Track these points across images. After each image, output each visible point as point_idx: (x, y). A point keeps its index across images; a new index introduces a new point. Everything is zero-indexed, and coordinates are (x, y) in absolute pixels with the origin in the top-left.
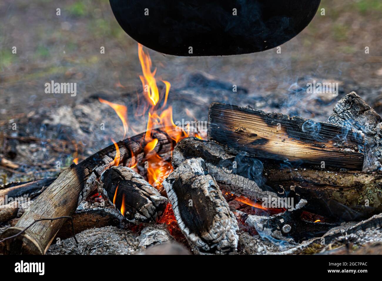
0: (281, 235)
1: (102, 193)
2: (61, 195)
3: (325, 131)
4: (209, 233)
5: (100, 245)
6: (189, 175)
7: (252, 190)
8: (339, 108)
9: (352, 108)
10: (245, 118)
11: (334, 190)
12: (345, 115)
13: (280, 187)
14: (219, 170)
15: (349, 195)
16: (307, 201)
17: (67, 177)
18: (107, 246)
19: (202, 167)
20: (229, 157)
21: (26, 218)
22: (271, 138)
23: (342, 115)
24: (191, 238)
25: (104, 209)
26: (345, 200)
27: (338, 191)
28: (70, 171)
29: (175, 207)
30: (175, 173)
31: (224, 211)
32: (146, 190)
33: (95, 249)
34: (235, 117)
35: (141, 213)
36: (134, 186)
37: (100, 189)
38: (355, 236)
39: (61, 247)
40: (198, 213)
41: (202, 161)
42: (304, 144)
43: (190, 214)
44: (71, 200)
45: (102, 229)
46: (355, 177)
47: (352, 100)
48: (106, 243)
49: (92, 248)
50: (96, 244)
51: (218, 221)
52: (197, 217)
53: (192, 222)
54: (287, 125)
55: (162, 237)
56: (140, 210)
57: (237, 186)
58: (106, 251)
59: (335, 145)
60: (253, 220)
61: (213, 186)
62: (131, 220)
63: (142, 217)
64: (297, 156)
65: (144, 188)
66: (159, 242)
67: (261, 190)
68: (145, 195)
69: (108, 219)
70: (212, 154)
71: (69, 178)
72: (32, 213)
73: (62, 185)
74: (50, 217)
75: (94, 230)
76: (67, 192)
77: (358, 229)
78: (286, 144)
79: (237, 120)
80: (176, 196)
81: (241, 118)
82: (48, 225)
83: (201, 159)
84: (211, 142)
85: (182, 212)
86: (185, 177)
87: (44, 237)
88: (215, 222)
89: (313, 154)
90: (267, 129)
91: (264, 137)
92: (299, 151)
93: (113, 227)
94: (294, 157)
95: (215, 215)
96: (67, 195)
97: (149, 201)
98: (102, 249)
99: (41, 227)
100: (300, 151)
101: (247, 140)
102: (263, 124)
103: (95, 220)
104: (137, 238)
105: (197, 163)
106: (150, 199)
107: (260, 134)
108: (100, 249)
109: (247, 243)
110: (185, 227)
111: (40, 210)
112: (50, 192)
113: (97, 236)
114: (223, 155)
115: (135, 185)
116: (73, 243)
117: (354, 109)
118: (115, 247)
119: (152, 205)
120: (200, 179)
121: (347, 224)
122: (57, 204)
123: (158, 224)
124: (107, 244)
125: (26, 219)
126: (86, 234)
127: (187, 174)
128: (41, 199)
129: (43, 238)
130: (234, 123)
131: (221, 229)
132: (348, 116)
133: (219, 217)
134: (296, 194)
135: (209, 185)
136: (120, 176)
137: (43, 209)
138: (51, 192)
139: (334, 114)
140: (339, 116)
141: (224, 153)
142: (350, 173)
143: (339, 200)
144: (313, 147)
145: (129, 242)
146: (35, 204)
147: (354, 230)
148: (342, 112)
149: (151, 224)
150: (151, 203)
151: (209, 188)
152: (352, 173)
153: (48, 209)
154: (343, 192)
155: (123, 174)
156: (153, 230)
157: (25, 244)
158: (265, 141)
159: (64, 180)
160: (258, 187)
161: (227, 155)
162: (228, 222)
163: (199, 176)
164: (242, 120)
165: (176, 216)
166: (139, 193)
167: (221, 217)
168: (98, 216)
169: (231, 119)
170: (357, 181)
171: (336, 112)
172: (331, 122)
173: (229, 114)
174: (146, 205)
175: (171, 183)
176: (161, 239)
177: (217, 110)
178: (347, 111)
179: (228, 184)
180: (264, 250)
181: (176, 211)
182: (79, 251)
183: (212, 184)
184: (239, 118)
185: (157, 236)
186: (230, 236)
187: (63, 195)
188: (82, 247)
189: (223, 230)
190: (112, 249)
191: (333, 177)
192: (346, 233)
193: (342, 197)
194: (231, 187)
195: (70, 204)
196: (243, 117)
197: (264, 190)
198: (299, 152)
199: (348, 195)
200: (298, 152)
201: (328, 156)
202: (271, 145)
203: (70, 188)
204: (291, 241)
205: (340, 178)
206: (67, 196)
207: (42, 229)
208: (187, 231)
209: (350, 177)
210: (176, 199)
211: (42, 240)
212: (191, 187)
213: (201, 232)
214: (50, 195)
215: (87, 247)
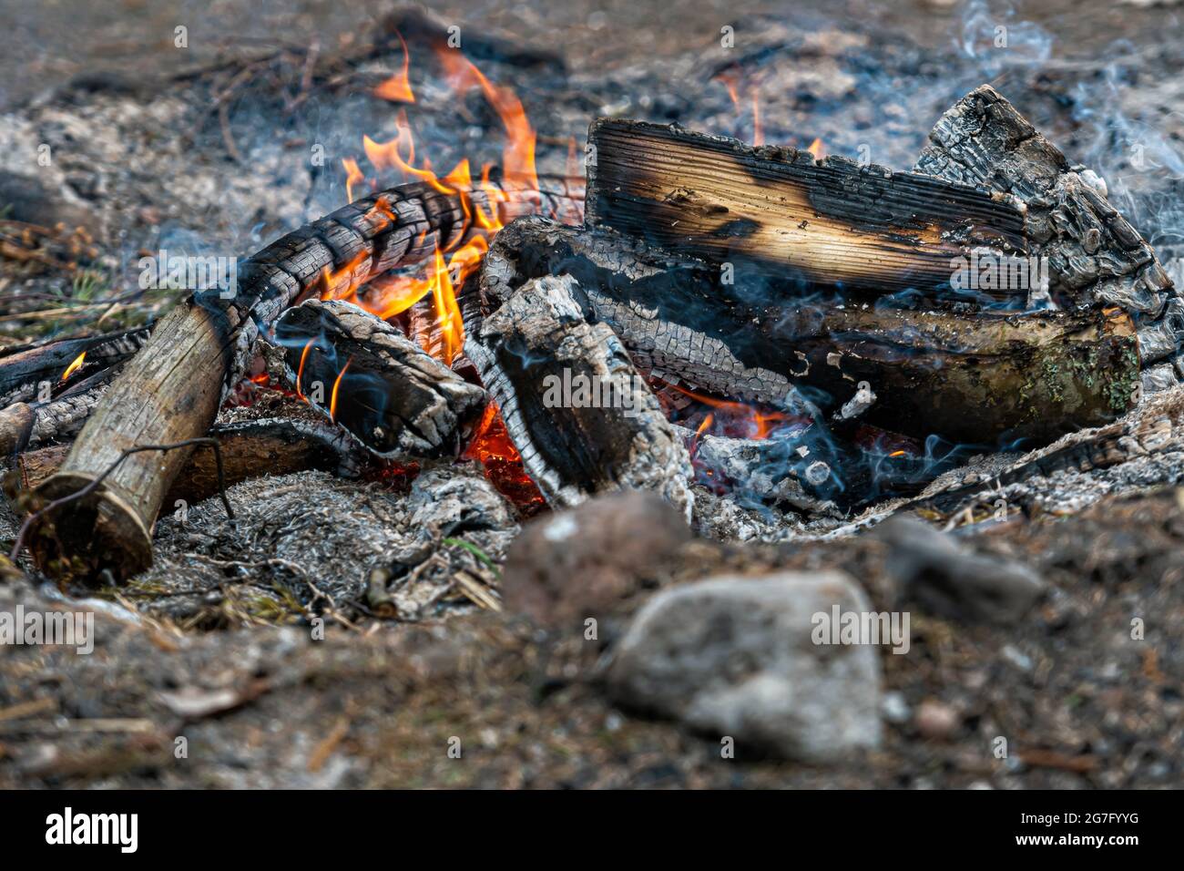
0: (801, 490)
1: (280, 377)
2: (178, 382)
3: (916, 197)
4: (619, 483)
5: (303, 520)
6: (544, 323)
7: (713, 366)
8: (948, 133)
9: (986, 133)
10: (690, 161)
11: (954, 365)
12: (967, 151)
13: (796, 356)
14: (619, 309)
15: (995, 377)
16: (877, 394)
17: (184, 332)
18: (327, 523)
19: (577, 301)
20: (647, 273)
21: (94, 446)
22: (768, 217)
23: (957, 152)
24: (567, 498)
25: (290, 423)
26: (983, 392)
27: (963, 367)
28: (187, 314)
29: (512, 414)
30: (500, 318)
31: (659, 424)
32: (421, 365)
33: (290, 532)
34: (662, 159)
35: (418, 432)
36: (383, 356)
37: (276, 364)
38: (1025, 490)
39: (177, 530)
40: (583, 429)
41: (573, 285)
42: (860, 235)
43: (557, 431)
44: (203, 395)
45: (291, 478)
46: (1010, 329)
47: (985, 110)
48: (321, 514)
49: (280, 531)
50: (291, 518)
51: (644, 449)
52: (581, 440)
53: (567, 455)
54: (809, 181)
55: (485, 497)
56: (416, 422)
57: (673, 354)
58: (326, 538)
59: (947, 238)
60: (720, 449)
61: (618, 355)
62: (385, 451)
63: (420, 443)
64: (842, 268)
65: (414, 362)
66: (477, 510)
67: (740, 365)
68: (421, 380)
69: (305, 451)
70: (599, 265)
71: (191, 335)
72: (110, 432)
73: (176, 353)
74: (156, 443)
75: (268, 483)
76: (192, 374)
77: (1029, 473)
78: (808, 234)
79: (668, 166)
80: (509, 384)
81: (679, 161)
82: (155, 467)
83: (569, 279)
84: (597, 229)
85: (534, 428)
86: (532, 328)
87: (148, 499)
88: (637, 453)
89: (888, 263)
90: (755, 192)
91: (745, 215)
92: (849, 254)
93: (322, 473)
94: (835, 271)
95: (634, 434)
96: (192, 381)
97: (439, 399)
98: (314, 533)
99: (139, 470)
100: (852, 254)
101: (701, 225)
102: (743, 179)
103: (267, 455)
104: (400, 502)
105: (562, 289)
106: (440, 391)
107: (736, 208)
108: (307, 533)
109: (706, 516)
110: (546, 469)
111: (130, 425)
112: (147, 373)
113: (288, 497)
114: (631, 266)
115: (385, 352)
116: (210, 519)
117: (992, 136)
118: (348, 526)
119: (446, 408)
120: (579, 334)
121: (988, 459)
122: (171, 409)
123: (458, 461)
124: (327, 519)
125: (95, 450)
126: (244, 492)
127: (537, 320)
128: (125, 393)
129: (145, 503)
130: (660, 175)
131: (653, 474)
132: (975, 155)
133: (646, 440)
134: (845, 376)
135: (608, 352)
136: (338, 329)
137: (137, 423)
138: (149, 375)
139: (933, 148)
140: (950, 156)
141: (632, 261)
142: (993, 317)
143: (966, 392)
144: (886, 244)
145: (382, 512)
146: (110, 407)
147: (1019, 475)
148: (956, 144)
149: (442, 462)
150: (443, 404)
151: (609, 359)
152: (1000, 317)
153: (151, 422)
154: (978, 370)
155: (343, 323)
156: (449, 479)
157: (105, 519)
158: (752, 226)
159: (178, 340)
160: (732, 357)
161: (640, 265)
162: (671, 454)
163: (573, 326)
164: (682, 168)
165: (517, 439)
166: (404, 375)
167: (651, 439)
168: (276, 444)
169: (653, 164)
170: (1017, 338)
171: (938, 143)
172: (926, 172)
173: (645, 150)
174: (430, 409)
175: (491, 346)
176: (481, 502)
177: (613, 138)
178: (972, 140)
179: (644, 350)
180: (755, 535)
181: (516, 425)
182: (241, 539)
183: (616, 349)
184: (673, 160)
185: (469, 495)
186: (675, 492)
187: (183, 382)
188: (247, 528)
189: (660, 474)
190: (342, 532)
191: (947, 327)
192: (999, 483)
193: (975, 383)
194: (653, 357)
195: (202, 407)
196: (685, 160)
197: (749, 365)
198: (850, 259)
199: (992, 377)
200: (845, 259)
201: (930, 268)
202: (769, 237)
203: (196, 363)
204: (828, 509)
205: (969, 331)
206: (192, 386)
207: (142, 477)
208: (552, 479)
209: (995, 329)
210: (510, 392)
211: (144, 508)
212: (555, 357)
213: (594, 481)
214: (150, 383)
215: (265, 526)
